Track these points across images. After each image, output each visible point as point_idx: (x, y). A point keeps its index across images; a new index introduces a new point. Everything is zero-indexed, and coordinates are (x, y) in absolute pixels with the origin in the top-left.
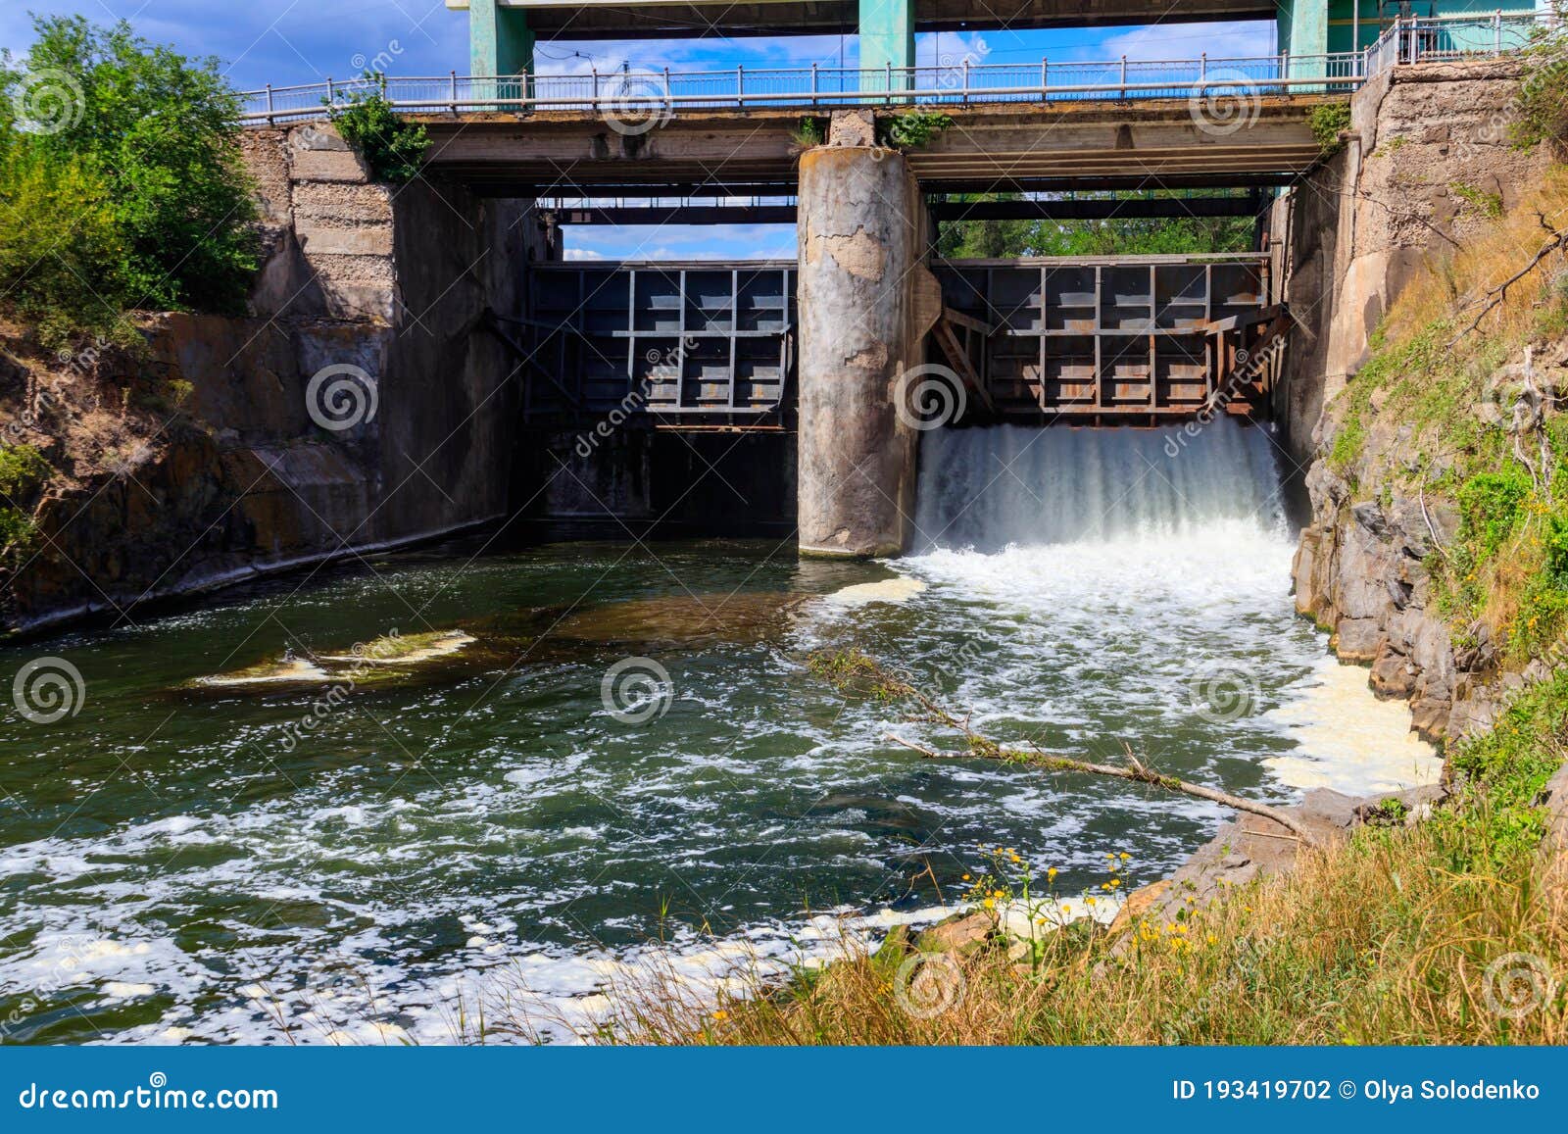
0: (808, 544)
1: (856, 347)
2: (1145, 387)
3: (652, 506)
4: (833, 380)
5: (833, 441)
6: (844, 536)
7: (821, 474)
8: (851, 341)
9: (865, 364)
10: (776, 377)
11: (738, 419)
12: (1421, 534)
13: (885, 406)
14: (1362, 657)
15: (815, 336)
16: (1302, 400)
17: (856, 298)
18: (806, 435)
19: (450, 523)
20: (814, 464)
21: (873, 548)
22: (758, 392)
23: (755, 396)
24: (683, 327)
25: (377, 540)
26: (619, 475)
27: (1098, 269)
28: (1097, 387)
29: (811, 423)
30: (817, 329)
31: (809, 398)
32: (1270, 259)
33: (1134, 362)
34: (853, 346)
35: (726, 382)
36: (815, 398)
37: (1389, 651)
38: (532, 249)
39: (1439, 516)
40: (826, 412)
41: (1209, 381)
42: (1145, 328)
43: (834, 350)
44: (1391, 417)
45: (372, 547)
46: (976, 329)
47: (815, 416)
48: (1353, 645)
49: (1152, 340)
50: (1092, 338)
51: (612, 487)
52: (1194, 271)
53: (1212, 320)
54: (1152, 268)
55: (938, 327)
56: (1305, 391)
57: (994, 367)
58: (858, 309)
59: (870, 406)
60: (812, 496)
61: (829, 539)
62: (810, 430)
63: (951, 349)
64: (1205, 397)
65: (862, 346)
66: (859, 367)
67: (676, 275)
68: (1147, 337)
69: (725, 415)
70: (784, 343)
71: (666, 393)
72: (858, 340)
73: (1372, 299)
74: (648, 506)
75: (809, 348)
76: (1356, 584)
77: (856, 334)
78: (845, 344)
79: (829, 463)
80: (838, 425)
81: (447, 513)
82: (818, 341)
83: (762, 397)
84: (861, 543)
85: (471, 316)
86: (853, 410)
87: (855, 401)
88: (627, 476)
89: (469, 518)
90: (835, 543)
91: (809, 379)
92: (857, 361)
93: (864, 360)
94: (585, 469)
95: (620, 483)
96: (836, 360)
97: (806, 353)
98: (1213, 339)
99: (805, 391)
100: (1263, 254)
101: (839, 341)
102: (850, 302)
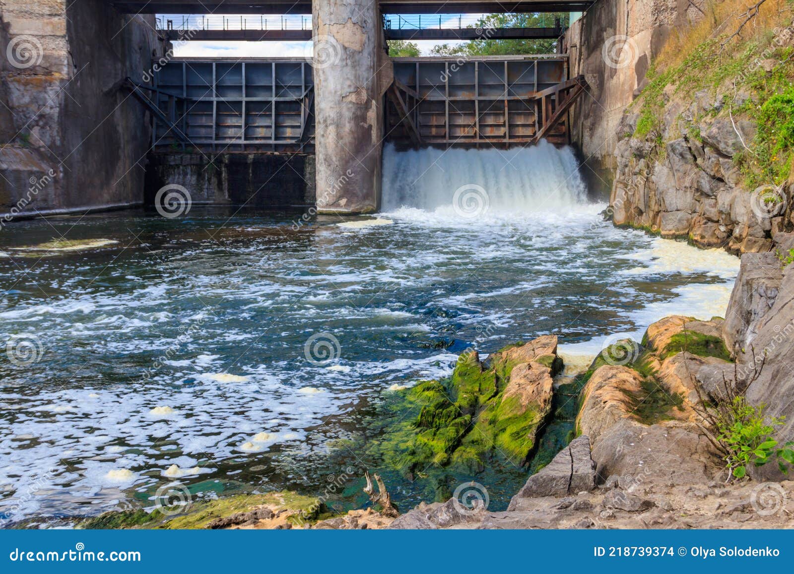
0: (322, 207)
1: (349, 90)
2: (502, 129)
3: (229, 196)
4: (335, 110)
5: (337, 146)
6: (343, 202)
7: (329, 165)
8: (346, 87)
9: (354, 101)
10: (299, 124)
11: (277, 147)
12: (730, 142)
13: (366, 126)
14: (677, 233)
15: (324, 84)
16: (591, 129)
17: (348, 61)
18: (320, 143)
19: (108, 203)
20: (325, 160)
21: (361, 208)
22: (289, 132)
23: (288, 135)
24: (244, 95)
25: (60, 207)
26: (209, 180)
27: (476, 63)
28: (477, 129)
29: (323, 136)
30: (326, 80)
31: (322, 121)
32: (568, 58)
33: (496, 115)
34: (347, 90)
35: (270, 127)
36: (325, 121)
37: (705, 221)
38: (154, 50)
39: (743, 129)
40: (332, 129)
41: (537, 125)
42: (503, 96)
43: (336, 92)
44: (682, 96)
45: (58, 211)
46: (411, 94)
47: (325, 131)
48: (670, 227)
49: (506, 102)
50: (473, 102)
51: (206, 186)
52: (528, 64)
53: (538, 91)
54: (506, 62)
55: (391, 89)
56: (593, 124)
57: (420, 118)
58: (349, 68)
59: (357, 125)
60: (324, 178)
61: (335, 204)
62: (322, 140)
63: (399, 104)
64: (535, 134)
65: (352, 89)
66: (351, 102)
67: (240, 65)
68: (503, 101)
69: (270, 145)
70: (303, 105)
71: (235, 133)
72: (350, 86)
73: (640, 59)
74: (227, 197)
75: (321, 92)
76: (670, 190)
77: (348, 83)
78: (342, 88)
79: (334, 159)
80: (339, 136)
81: (106, 196)
82: (326, 87)
83: (291, 135)
84: (353, 205)
85: (118, 80)
86: (348, 127)
87: (349, 122)
88: (214, 180)
89: (120, 201)
90: (339, 206)
91: (321, 110)
92: (349, 99)
93: (353, 98)
94: (189, 176)
95: (210, 184)
96: (337, 98)
97: (319, 95)
98: (539, 102)
99: (319, 118)
100: (564, 55)
101: (339, 87)
102: (344, 63)
